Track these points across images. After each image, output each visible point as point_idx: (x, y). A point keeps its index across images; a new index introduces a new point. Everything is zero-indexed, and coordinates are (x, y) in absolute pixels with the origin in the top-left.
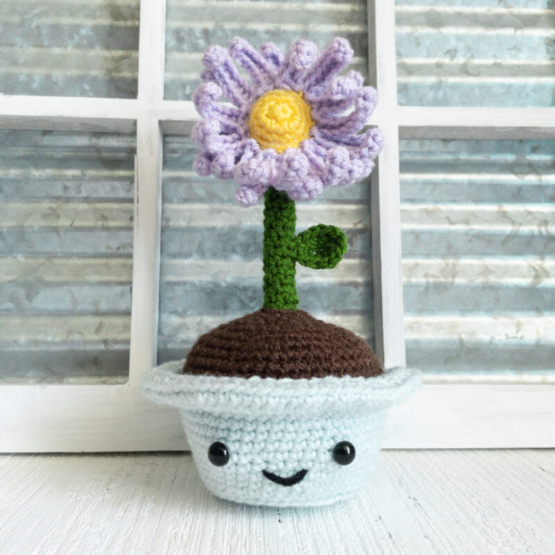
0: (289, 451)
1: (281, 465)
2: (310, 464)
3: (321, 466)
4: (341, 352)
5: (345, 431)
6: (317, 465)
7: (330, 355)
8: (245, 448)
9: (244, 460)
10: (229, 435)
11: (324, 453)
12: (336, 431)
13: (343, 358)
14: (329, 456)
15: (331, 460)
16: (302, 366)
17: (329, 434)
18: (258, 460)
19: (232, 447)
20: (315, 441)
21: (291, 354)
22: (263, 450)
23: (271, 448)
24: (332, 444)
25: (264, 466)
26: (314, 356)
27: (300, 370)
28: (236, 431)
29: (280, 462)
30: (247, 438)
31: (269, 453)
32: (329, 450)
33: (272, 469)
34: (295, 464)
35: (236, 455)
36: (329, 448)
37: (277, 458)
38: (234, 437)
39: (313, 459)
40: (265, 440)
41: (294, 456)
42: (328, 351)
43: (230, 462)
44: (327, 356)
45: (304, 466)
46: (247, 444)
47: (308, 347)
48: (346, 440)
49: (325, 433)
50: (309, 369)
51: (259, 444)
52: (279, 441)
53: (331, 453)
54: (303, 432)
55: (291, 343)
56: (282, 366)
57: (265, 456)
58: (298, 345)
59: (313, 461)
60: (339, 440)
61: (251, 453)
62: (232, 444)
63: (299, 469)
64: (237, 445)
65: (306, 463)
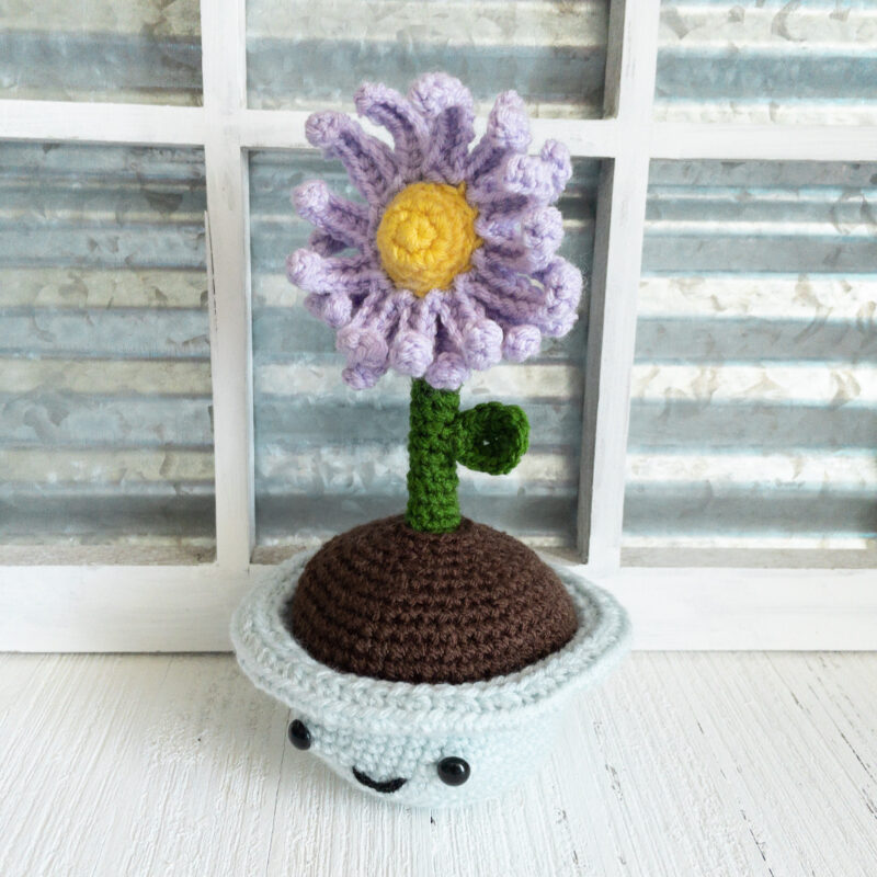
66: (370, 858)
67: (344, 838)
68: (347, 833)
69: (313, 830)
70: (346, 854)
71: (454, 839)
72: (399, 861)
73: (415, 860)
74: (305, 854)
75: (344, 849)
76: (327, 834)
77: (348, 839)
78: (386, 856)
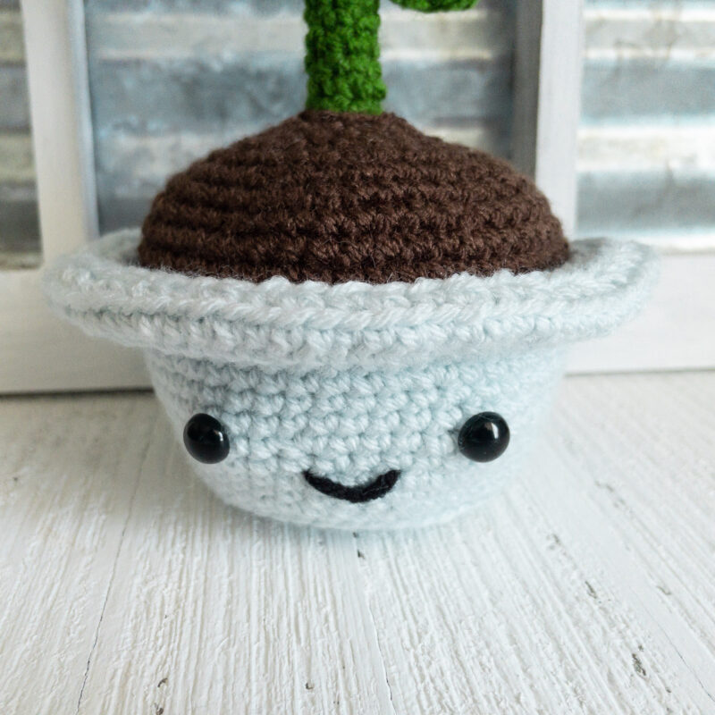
0: (361, 435)
1: (344, 462)
2: (408, 460)
3: (430, 462)
4: (485, 211)
5: (487, 391)
6: (423, 462)
7: (460, 218)
8: (263, 429)
9: (263, 452)
10: (226, 400)
11: (440, 438)
12: (467, 391)
13: (489, 224)
14: (448, 443)
15: (455, 452)
16: (393, 250)
17: (452, 398)
18: (293, 452)
19: (234, 426)
20: (418, 414)
21: (365, 219)
22: (302, 433)
23: (319, 428)
24: (458, 418)
25: (305, 464)
26: (422, 223)
27: (389, 258)
28: (241, 393)
29: (341, 455)
30: (266, 409)
31: (316, 438)
32: (451, 432)
33: (324, 469)
34: (375, 460)
35: (244, 442)
36: (450, 427)
37: (334, 450)
38: (237, 404)
39: (415, 449)
40: (307, 413)
41: (372, 445)
42: (456, 210)
43: (232, 456)
44: (453, 221)
45: (394, 464)
46: (267, 419)
47: (407, 201)
48: (490, 409)
49: (442, 396)
50: (408, 253)
51: (294, 419)
52: (339, 414)
53: (455, 437)
54: (393, 397)
55: (365, 193)
56: (344, 249)
57: (308, 443)
58: (383, 196)
59: (412, 453)
60: (474, 410)
61: (276, 437)
62: (234, 419)
63: (382, 470)
64: (245, 421)
65: (397, 457)
66: (267, 606)
67: (225, 581)
68: (229, 575)
69: (176, 574)
70: (229, 602)
71: (397, 575)
72: (314, 606)
73: (339, 604)
74: (163, 605)
75: (224, 597)
76: (197, 578)
77: (231, 583)
78: (292, 601)
